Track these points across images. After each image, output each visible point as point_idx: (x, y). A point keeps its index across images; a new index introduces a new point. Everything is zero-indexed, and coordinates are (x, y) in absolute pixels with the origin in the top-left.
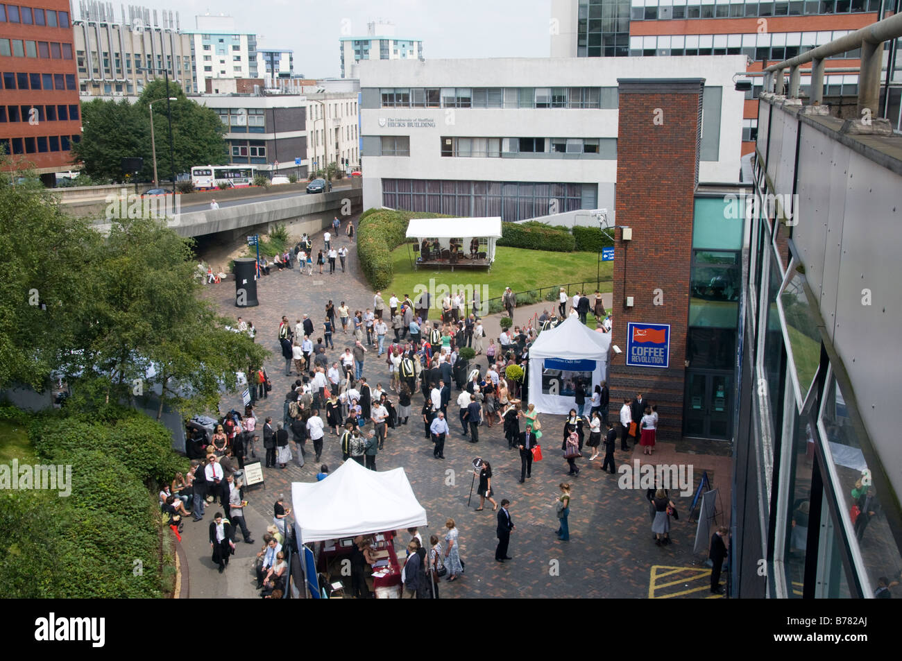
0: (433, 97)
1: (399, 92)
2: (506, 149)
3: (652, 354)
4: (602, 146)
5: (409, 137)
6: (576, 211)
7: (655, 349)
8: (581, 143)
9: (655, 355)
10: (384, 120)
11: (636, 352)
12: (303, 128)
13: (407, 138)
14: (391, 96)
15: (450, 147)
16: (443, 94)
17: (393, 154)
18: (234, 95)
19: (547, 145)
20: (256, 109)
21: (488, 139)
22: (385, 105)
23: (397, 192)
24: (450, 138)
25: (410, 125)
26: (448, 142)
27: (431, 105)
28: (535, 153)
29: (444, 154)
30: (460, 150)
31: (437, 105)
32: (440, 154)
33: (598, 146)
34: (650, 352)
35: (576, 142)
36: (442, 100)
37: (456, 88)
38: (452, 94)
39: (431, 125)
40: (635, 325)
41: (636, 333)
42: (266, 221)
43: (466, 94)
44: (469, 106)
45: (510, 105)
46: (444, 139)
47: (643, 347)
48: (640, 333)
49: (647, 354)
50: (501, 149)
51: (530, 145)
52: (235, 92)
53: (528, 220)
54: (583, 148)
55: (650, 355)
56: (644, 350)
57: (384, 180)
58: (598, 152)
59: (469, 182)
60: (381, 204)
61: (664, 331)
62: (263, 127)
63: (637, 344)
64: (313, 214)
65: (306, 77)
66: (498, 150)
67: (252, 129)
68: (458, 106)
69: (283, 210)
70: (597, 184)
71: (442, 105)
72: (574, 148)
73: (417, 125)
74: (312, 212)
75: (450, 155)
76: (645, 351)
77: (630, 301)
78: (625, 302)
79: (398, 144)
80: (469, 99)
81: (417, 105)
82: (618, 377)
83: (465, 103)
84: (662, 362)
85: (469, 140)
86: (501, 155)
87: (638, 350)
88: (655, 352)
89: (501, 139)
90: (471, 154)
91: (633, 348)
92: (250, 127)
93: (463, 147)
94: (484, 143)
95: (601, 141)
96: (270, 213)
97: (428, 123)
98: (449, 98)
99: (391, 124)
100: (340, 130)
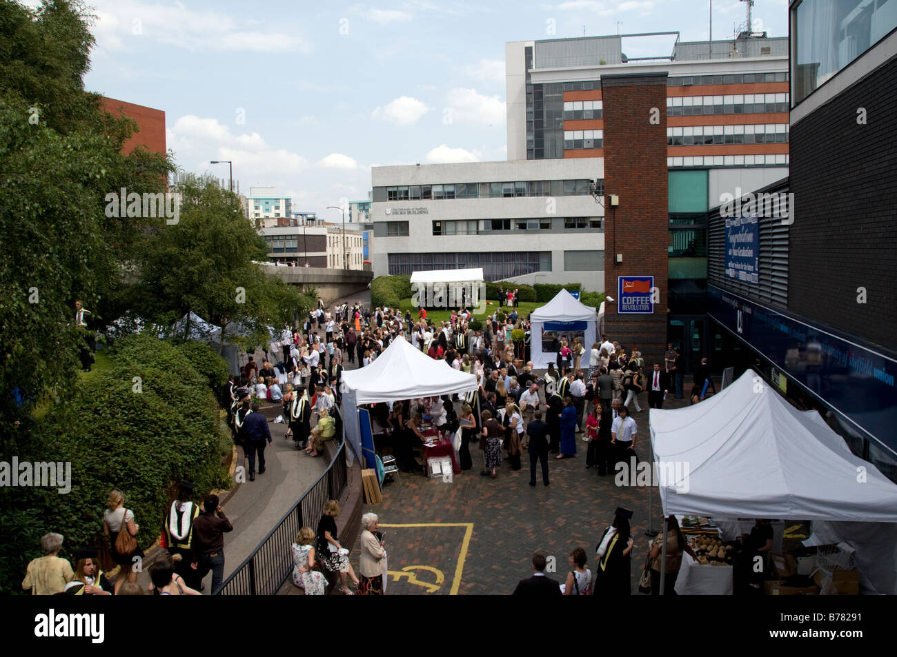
0: (426, 193)
1: (400, 189)
2: (482, 227)
3: (640, 303)
4: (554, 224)
5: (408, 222)
6: (535, 273)
7: (642, 298)
8: (537, 222)
9: (642, 303)
10: (390, 210)
11: (625, 301)
12: (325, 251)
13: (407, 222)
14: (395, 193)
15: (439, 228)
16: (434, 189)
17: (397, 235)
18: (275, 227)
19: (512, 225)
20: (291, 235)
21: (468, 221)
22: (390, 199)
23: (400, 264)
24: (440, 221)
25: (409, 213)
26: (438, 225)
27: (425, 198)
28: (503, 230)
29: (434, 234)
30: (447, 230)
31: (430, 198)
32: (432, 234)
33: (551, 224)
34: (638, 301)
35: (534, 222)
36: (433, 194)
37: (443, 185)
38: (440, 189)
39: (425, 212)
40: (624, 278)
41: (625, 285)
42: (301, 282)
43: (451, 189)
44: (453, 197)
45: (484, 196)
46: (434, 222)
47: (632, 296)
48: (629, 284)
49: (635, 302)
50: (478, 228)
51: (499, 225)
52: (277, 225)
53: (500, 281)
54: (539, 225)
55: (637, 303)
56: (632, 299)
57: (390, 255)
58: (551, 229)
59: (454, 253)
60: (388, 272)
61: (649, 281)
62: (296, 248)
63: (626, 294)
64: (336, 283)
65: (326, 221)
66: (475, 229)
67: (288, 250)
68: (445, 198)
69: (314, 275)
70: (551, 252)
71: (433, 198)
72: (532, 226)
73: (415, 213)
74: (335, 281)
75: (439, 234)
76: (634, 300)
77: (620, 258)
78: (615, 258)
79: (400, 228)
80: (453, 193)
81: (414, 198)
82: (611, 324)
83: (451, 195)
84: (648, 309)
85: (454, 223)
86: (478, 233)
87: (628, 300)
88: (642, 301)
89: (477, 221)
90: (455, 233)
91: (623, 298)
92: (287, 248)
93: (450, 227)
94: (465, 224)
95: (553, 220)
96: (304, 275)
97: (422, 211)
98: (438, 192)
99: (395, 212)
100: (350, 255)
